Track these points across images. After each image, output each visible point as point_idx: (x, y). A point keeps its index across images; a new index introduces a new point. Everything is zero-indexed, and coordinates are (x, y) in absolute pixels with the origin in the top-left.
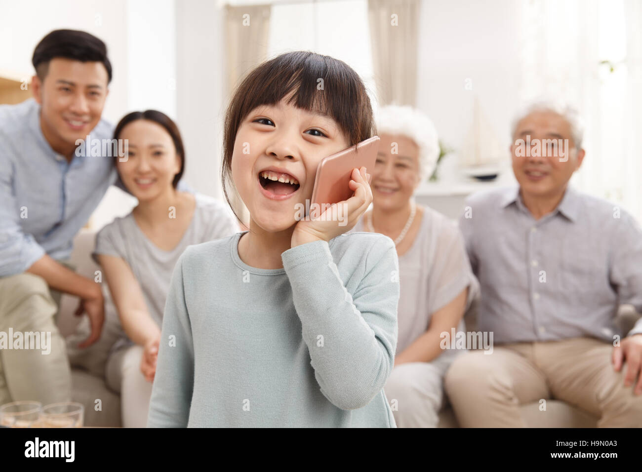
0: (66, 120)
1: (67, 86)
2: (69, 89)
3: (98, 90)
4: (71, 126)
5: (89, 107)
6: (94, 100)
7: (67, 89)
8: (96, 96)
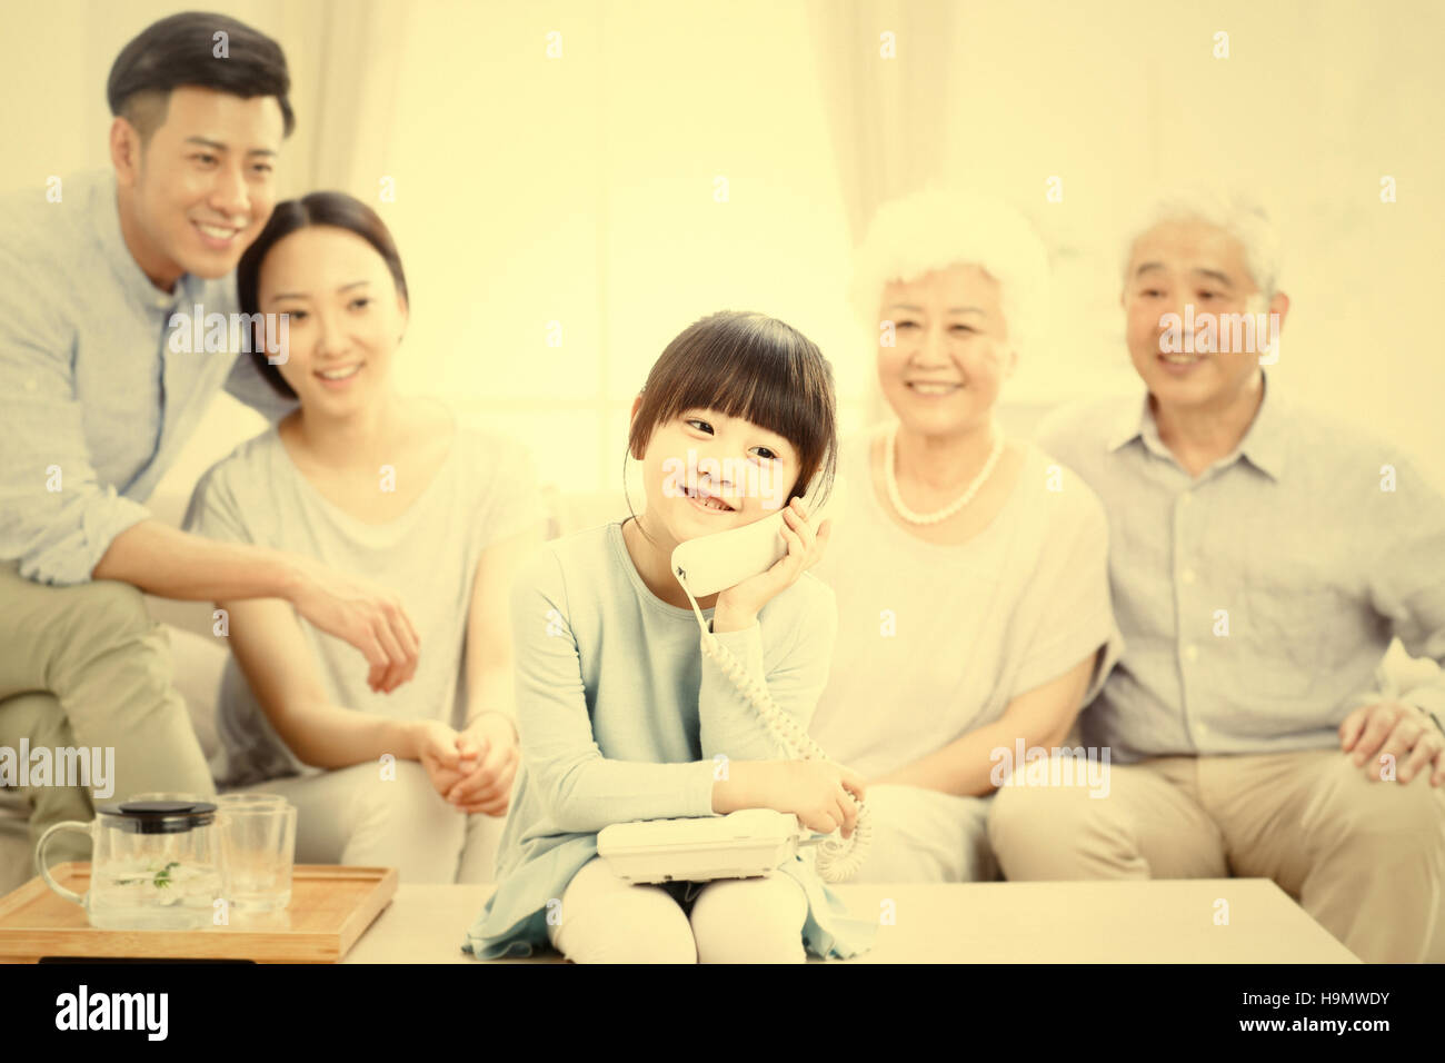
0: (195, 223)
1: (209, 151)
2: (212, 158)
3: (270, 161)
4: (204, 237)
5: (250, 198)
6: (260, 180)
7: (207, 159)
8: (265, 174)
